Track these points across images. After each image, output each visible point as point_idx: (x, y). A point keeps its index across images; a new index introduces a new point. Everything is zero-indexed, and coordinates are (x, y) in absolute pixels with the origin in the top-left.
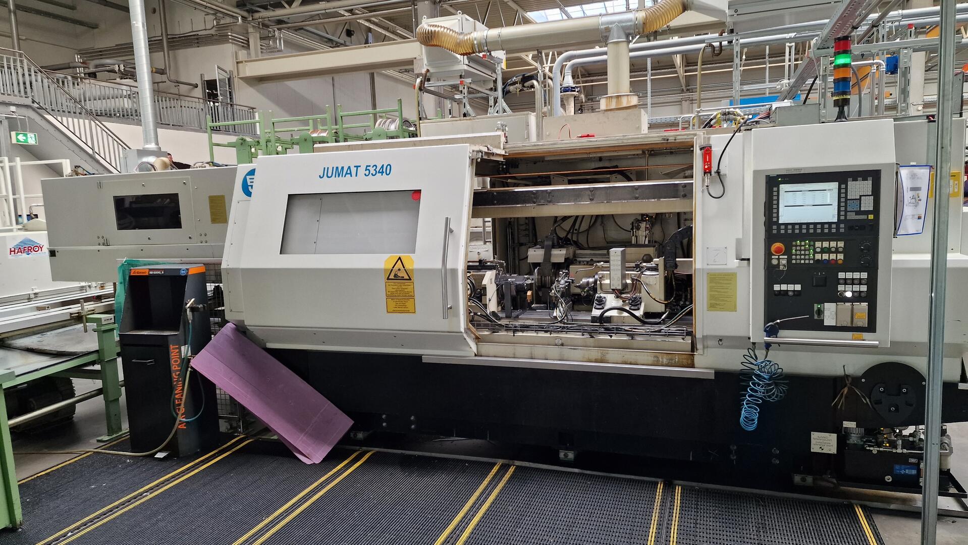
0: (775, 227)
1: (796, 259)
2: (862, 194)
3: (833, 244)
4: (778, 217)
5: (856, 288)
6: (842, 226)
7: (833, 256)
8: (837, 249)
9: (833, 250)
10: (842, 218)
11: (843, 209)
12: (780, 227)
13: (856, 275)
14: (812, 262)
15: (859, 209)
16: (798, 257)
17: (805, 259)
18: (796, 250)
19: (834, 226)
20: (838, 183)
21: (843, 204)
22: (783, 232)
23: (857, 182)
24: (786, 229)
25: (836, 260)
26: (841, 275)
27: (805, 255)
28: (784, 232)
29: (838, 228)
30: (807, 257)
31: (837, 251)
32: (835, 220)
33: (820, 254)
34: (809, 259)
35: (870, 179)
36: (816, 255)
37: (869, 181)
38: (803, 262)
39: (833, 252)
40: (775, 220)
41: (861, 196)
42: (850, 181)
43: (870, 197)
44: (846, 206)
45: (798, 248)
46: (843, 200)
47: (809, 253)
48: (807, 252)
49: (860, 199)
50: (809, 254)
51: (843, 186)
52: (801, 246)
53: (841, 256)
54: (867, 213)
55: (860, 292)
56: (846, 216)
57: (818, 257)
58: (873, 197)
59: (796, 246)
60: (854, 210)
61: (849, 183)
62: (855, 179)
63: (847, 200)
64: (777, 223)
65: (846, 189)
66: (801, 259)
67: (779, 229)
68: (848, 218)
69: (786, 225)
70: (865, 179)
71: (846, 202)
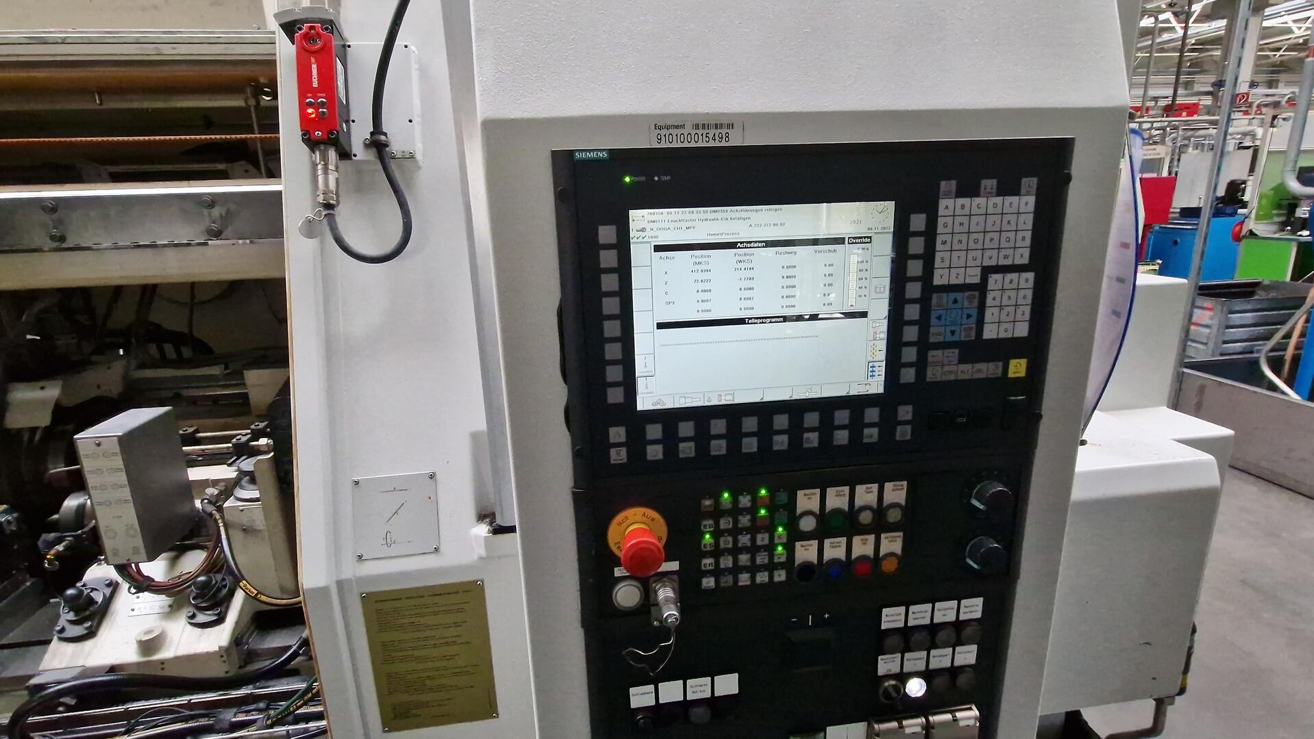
0: (617, 434)
1: (717, 573)
2: (993, 263)
3: (866, 495)
4: (630, 384)
5: (941, 658)
6: (905, 412)
7: (863, 546)
8: (880, 511)
9: (866, 517)
10: (908, 375)
11: (911, 333)
12: (644, 433)
13: (945, 612)
14: (780, 576)
15: (973, 333)
16: (727, 562)
17: (753, 569)
18: (717, 534)
19: (872, 414)
20: (891, 205)
21: (912, 312)
22: (655, 452)
23: (977, 200)
24: (670, 440)
25: (877, 559)
26: (892, 618)
27: (753, 549)
28: (660, 456)
29: (888, 423)
30: (761, 559)
31: (879, 525)
32: (876, 386)
33: (815, 543)
34: (771, 567)
35: (1030, 183)
36: (798, 544)
37: (1024, 199)
38: (744, 579)
39: (863, 530)
40: (615, 396)
41: (987, 271)
42: (947, 195)
43: (1025, 275)
44: (923, 323)
45: (725, 523)
46: (913, 290)
47: (772, 538)
48: (762, 539)
49: (981, 288)
50: (770, 548)
51: (918, 222)
52: (735, 511)
53: (892, 544)
54: (1005, 349)
55: (954, 671)
56: (921, 365)
57: (806, 552)
58: (1030, 276)
59: (717, 513)
60: (955, 338)
61: (943, 203)
62: (968, 190)
63: (929, 288)
64: (627, 411)
65: (930, 234)
66: (736, 570)
67: (636, 442)
68: (933, 374)
69: (669, 418)
70: (1009, 188)
71: (924, 302)
